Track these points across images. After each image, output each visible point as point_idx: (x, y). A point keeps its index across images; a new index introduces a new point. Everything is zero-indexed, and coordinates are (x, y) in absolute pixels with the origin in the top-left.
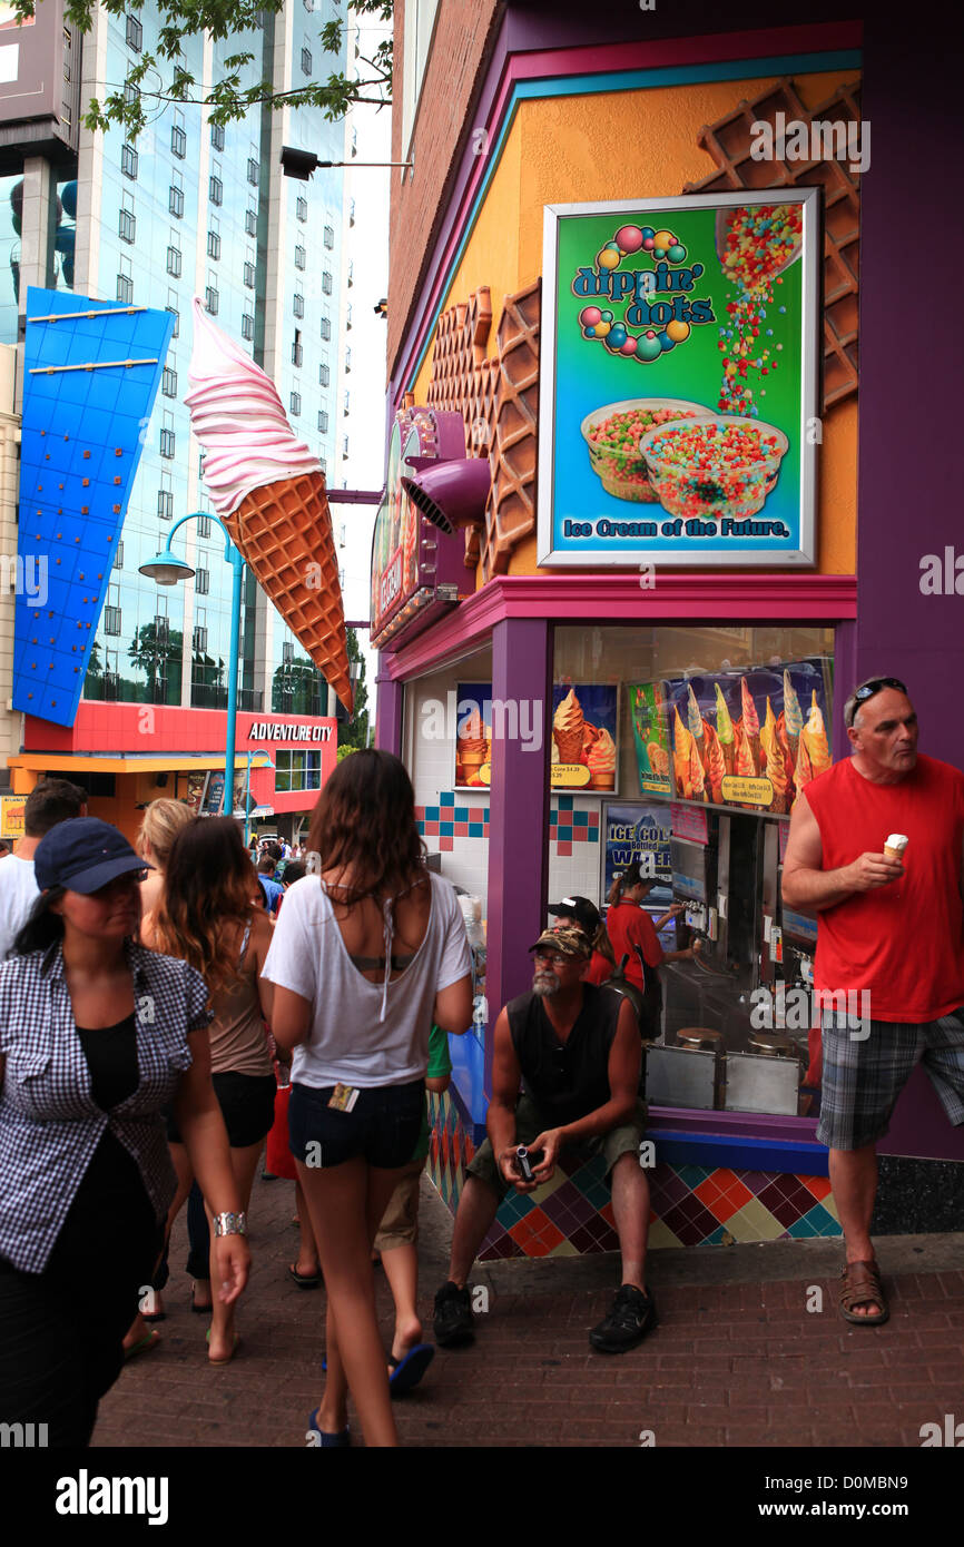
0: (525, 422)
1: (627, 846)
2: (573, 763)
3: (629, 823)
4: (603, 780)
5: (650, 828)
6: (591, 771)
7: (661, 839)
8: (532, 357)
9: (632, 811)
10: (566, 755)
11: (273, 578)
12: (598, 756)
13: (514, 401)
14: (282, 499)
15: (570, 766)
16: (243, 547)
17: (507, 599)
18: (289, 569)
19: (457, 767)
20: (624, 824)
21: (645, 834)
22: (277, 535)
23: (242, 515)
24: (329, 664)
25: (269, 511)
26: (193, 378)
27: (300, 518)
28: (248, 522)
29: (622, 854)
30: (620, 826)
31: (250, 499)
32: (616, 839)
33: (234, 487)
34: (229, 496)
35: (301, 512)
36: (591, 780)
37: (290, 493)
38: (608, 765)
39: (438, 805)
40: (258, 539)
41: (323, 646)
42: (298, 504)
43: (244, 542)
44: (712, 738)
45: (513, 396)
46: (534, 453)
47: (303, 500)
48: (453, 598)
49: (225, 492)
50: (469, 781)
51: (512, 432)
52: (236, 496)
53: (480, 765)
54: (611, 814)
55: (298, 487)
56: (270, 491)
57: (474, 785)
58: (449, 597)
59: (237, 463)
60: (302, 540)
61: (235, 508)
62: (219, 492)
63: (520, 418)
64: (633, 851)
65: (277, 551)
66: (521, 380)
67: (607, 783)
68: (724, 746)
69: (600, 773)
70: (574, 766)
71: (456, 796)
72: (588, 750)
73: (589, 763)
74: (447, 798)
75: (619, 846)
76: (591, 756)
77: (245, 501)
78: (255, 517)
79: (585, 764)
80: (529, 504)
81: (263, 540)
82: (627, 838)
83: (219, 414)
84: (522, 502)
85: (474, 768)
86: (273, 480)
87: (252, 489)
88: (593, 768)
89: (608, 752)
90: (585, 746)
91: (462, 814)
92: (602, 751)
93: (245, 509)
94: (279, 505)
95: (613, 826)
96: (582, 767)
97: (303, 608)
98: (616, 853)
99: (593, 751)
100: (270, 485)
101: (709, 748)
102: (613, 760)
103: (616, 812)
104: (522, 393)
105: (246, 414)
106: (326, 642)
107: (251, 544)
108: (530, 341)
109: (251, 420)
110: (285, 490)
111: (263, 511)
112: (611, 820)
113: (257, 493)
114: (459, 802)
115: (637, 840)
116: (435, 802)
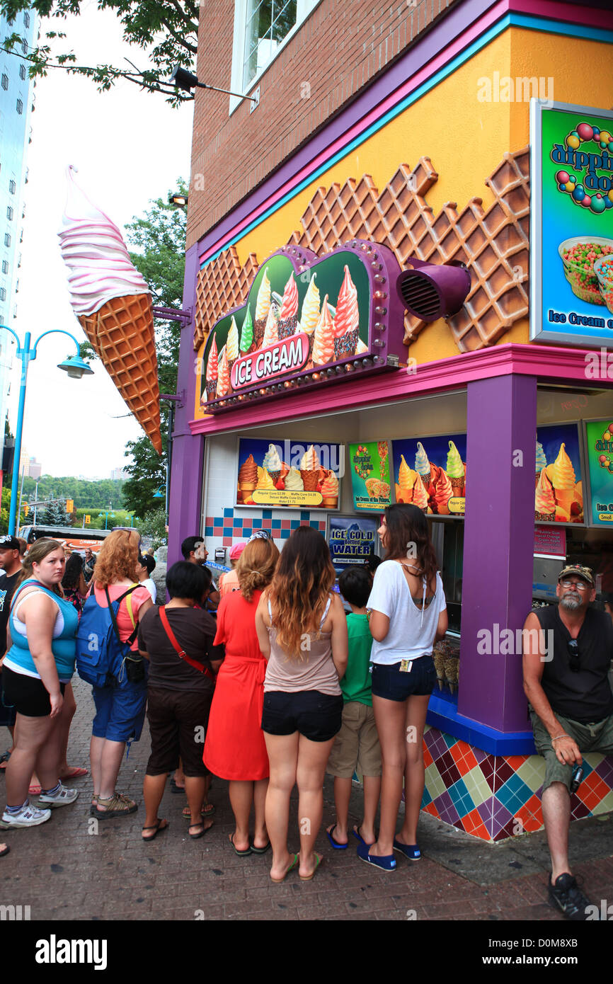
0: (521, 241)
1: (342, 543)
2: (312, 491)
3: (344, 528)
4: (331, 502)
5: (356, 532)
6: (323, 496)
7: (362, 538)
8: (525, 197)
9: (345, 521)
10: (308, 485)
11: (118, 361)
12: (328, 487)
13: (515, 224)
14: (131, 307)
15: (310, 493)
16: (97, 338)
17: (514, 360)
18: (130, 355)
19: (238, 492)
20: (340, 529)
21: (353, 535)
22: (125, 331)
23: (101, 316)
24: (150, 421)
25: (121, 315)
26: (69, 218)
27: (141, 322)
28: (104, 320)
29: (339, 547)
30: (338, 530)
31: (109, 305)
32: (335, 538)
33: (98, 295)
34: (92, 302)
35: (141, 318)
36: (323, 501)
37: (135, 304)
38: (333, 492)
39: (223, 517)
40: (110, 333)
41: (147, 410)
42: (140, 313)
43: (99, 334)
44: (440, 475)
45: (515, 221)
46: (527, 262)
47: (143, 310)
48: (396, 365)
49: (87, 298)
50: (245, 501)
51: (513, 246)
52: (98, 302)
53: (253, 491)
54: (332, 523)
55: (141, 301)
56: (123, 301)
57: (249, 503)
58: (394, 364)
59: (101, 280)
60: (140, 337)
61: (95, 310)
62: (82, 298)
63: (518, 237)
64: (346, 545)
65: (124, 342)
66: (518, 211)
67: (333, 503)
68: (453, 480)
69: (329, 497)
70: (312, 493)
71: (235, 511)
72: (322, 483)
73: (322, 491)
74: (228, 512)
75: (337, 542)
76: (323, 487)
77: (105, 306)
78: (110, 317)
79: (320, 491)
80: (525, 295)
81: (114, 334)
82: (342, 537)
83: (88, 244)
84: (520, 294)
85: (249, 493)
86: (126, 294)
87: (111, 298)
88: (324, 494)
89: (334, 484)
90: (320, 480)
91: (238, 522)
92: (331, 484)
93: (104, 311)
94: (128, 311)
95: (334, 530)
96: (317, 493)
97: (136, 383)
98: (335, 547)
99: (325, 484)
100: (124, 297)
101: (436, 481)
102: (337, 489)
103: (335, 521)
104: (520, 220)
105: (107, 247)
106: (150, 407)
107: (104, 336)
108: (525, 186)
109: (110, 252)
110: (133, 302)
111: (117, 314)
112: (332, 527)
113: (114, 302)
114: (237, 515)
115: (348, 538)
116: (221, 515)
